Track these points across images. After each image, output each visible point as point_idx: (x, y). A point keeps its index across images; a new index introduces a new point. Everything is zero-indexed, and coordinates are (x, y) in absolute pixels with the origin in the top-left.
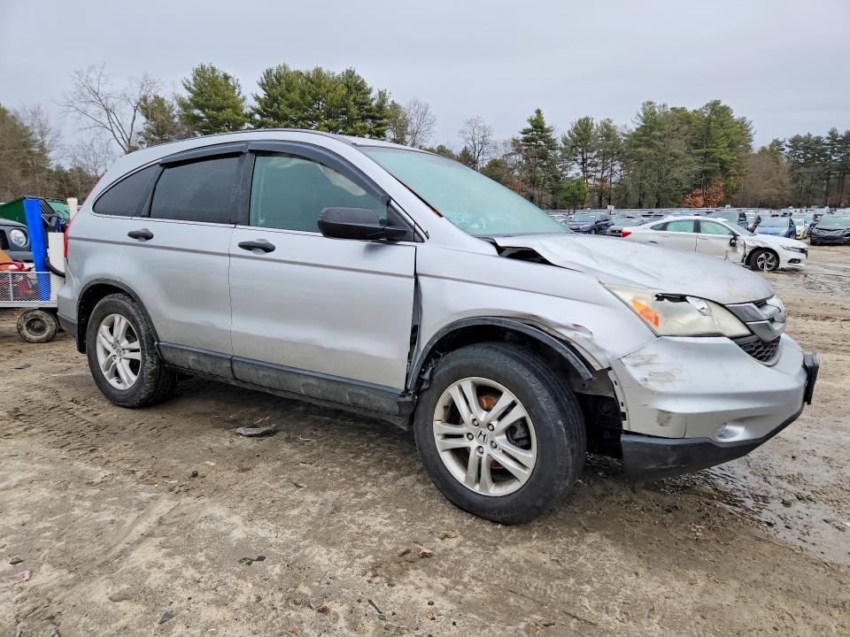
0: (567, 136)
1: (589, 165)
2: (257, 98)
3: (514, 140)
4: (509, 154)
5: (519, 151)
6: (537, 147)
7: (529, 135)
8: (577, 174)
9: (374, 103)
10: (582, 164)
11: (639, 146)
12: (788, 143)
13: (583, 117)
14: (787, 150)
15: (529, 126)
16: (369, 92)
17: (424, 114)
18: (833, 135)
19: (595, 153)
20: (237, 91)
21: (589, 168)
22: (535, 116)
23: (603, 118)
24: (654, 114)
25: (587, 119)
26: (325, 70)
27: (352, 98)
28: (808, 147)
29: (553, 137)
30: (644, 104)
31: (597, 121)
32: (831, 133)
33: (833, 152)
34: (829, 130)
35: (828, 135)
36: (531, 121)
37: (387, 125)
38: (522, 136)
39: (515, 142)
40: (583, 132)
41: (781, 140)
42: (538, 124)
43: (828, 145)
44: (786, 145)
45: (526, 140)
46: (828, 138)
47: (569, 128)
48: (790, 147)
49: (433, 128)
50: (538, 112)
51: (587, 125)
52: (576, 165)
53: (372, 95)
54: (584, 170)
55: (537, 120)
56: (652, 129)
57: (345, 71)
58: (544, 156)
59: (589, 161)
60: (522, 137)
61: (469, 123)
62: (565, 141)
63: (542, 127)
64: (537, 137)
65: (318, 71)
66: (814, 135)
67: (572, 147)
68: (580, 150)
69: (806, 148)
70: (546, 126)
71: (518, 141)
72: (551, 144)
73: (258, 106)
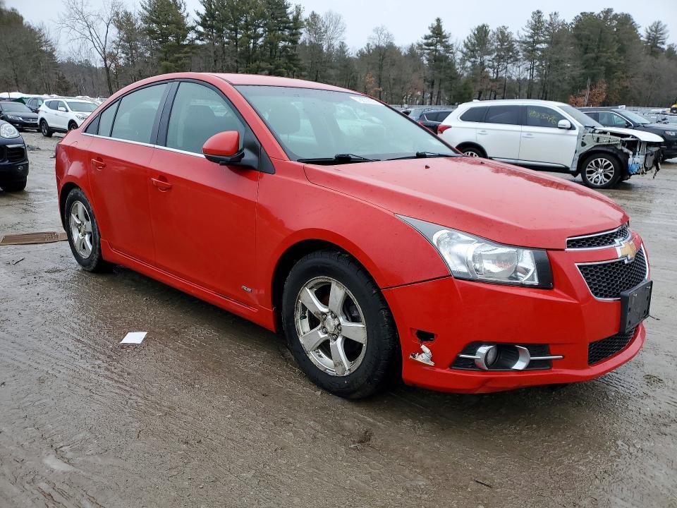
3: (418, 44)
5: (422, 54)
6: (435, 51)
7: (430, 41)
9: (291, 17)
10: (480, 65)
13: (480, 25)
16: (287, 6)
17: (337, 22)
20: (183, 8)
22: (435, 24)
23: (500, 25)
25: (484, 26)
29: (450, 42)
30: (533, 13)
38: (424, 41)
40: (480, 38)
42: (437, 31)
50: (438, 20)
51: (484, 31)
53: (289, 11)
63: (441, 34)
64: (436, 42)
67: (472, 51)
70: (444, 33)
72: (448, 49)
73: (199, 20)
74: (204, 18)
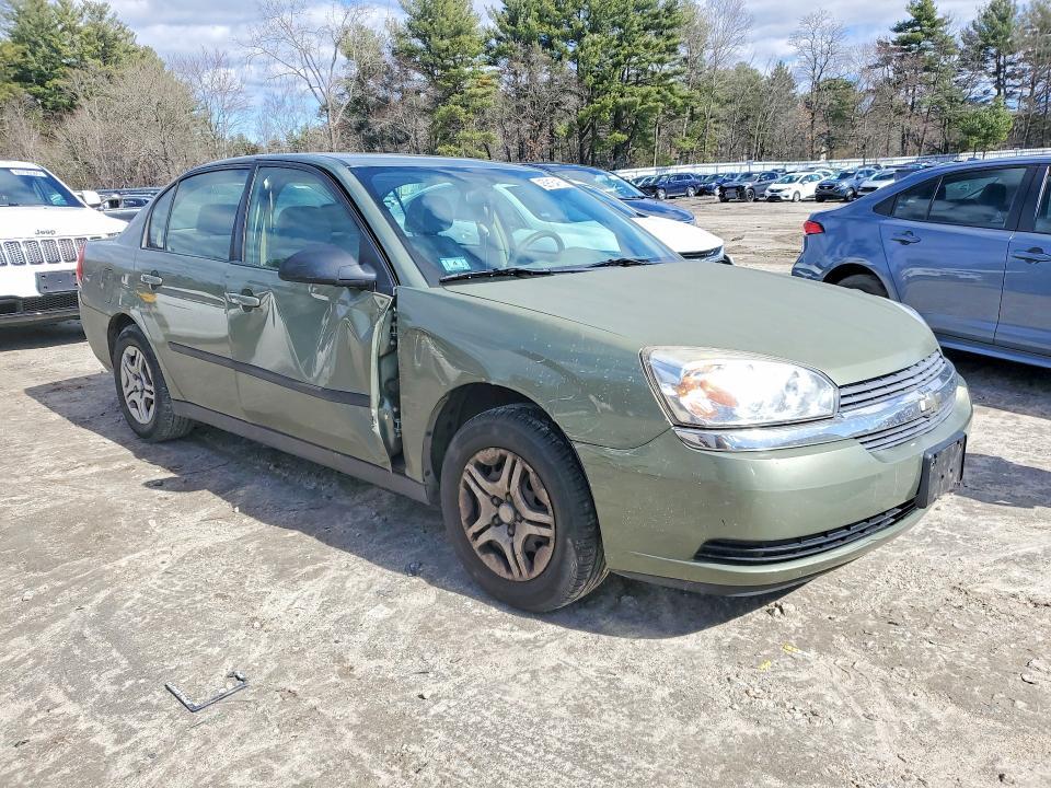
0: (971, 29)
1: (1009, 75)
2: (495, 13)
4: (872, 67)
6: (920, 52)
7: (908, 33)
8: (986, 93)
17: (735, 13)
19: (1020, 55)
21: (1009, 81)
38: (895, 36)
39: (883, 45)
40: (998, 21)
45: (901, 41)
47: (975, 15)
52: (985, 78)
54: (999, 85)
55: (921, 8)
59: (1009, 69)
61: (806, 21)
62: (968, 38)
63: (929, 18)
67: (979, 48)
68: (993, 51)
70: (937, 17)
71: (886, 44)
72: (944, 47)
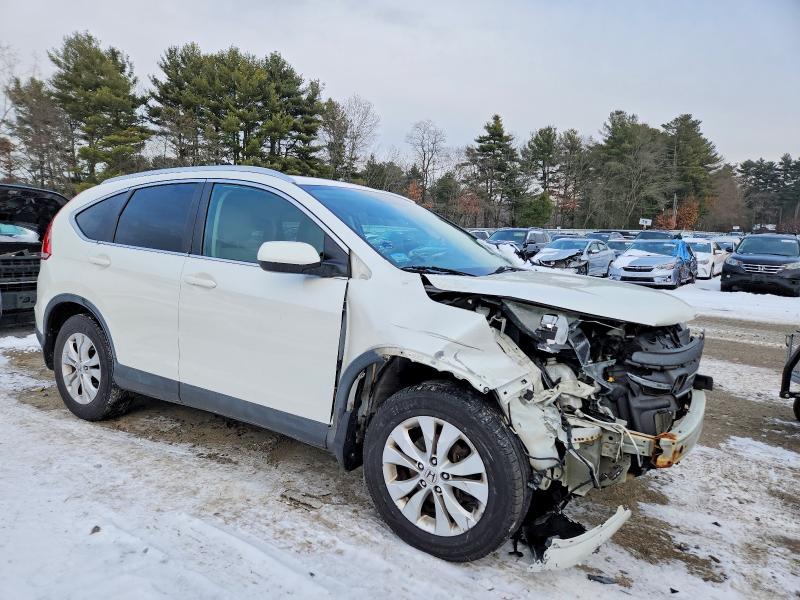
0: (527, 146)
1: (550, 180)
2: (155, 82)
3: (468, 149)
4: (463, 165)
5: (474, 162)
6: (494, 157)
7: (486, 144)
8: (536, 190)
9: (304, 97)
10: (543, 178)
11: (609, 159)
12: (739, 168)
13: (544, 127)
14: (740, 174)
15: (486, 134)
16: (298, 82)
17: (366, 113)
18: (786, 160)
19: (558, 167)
20: (127, 70)
21: (551, 184)
22: (492, 122)
23: (567, 128)
24: (623, 125)
25: (549, 129)
26: (242, 52)
27: (273, 85)
28: (760, 171)
29: (513, 146)
30: (612, 115)
31: (560, 132)
32: (784, 159)
33: (786, 178)
34: (782, 156)
35: (780, 160)
36: (488, 128)
37: (319, 121)
39: (469, 152)
40: (544, 144)
41: (732, 164)
42: (496, 132)
43: (780, 170)
44: (738, 171)
45: (482, 149)
46: (781, 164)
47: (529, 138)
48: (741, 172)
49: (376, 131)
50: (496, 118)
51: (550, 136)
52: (535, 180)
53: (302, 87)
54: (545, 187)
55: (494, 128)
56: (621, 141)
57: (269, 56)
58: (502, 168)
59: (551, 176)
60: (477, 145)
61: (417, 126)
62: (525, 152)
63: (500, 135)
64: (495, 146)
65: (234, 53)
66: (767, 160)
67: (533, 160)
68: (541, 163)
69: (757, 174)
70: (505, 134)
71: (472, 150)
72: (510, 154)
73: (156, 91)
74: (164, 89)
